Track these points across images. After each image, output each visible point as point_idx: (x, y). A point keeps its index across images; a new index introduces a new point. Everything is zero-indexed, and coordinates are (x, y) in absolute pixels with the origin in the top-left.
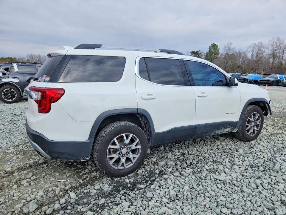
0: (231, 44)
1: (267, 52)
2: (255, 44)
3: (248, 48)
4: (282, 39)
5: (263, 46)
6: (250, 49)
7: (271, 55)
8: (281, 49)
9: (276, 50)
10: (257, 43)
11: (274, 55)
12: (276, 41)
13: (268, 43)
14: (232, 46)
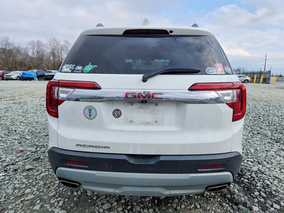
0: (8, 38)
1: (47, 50)
2: (33, 41)
3: (27, 45)
4: (58, 40)
5: (42, 45)
6: (30, 46)
7: (52, 53)
8: (59, 48)
9: (54, 49)
10: (35, 41)
11: (53, 54)
12: (53, 41)
13: (46, 42)
14: (10, 41)
